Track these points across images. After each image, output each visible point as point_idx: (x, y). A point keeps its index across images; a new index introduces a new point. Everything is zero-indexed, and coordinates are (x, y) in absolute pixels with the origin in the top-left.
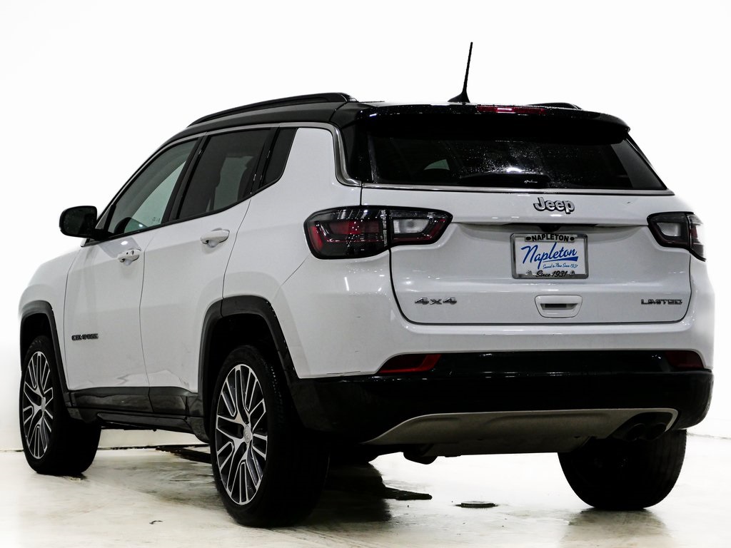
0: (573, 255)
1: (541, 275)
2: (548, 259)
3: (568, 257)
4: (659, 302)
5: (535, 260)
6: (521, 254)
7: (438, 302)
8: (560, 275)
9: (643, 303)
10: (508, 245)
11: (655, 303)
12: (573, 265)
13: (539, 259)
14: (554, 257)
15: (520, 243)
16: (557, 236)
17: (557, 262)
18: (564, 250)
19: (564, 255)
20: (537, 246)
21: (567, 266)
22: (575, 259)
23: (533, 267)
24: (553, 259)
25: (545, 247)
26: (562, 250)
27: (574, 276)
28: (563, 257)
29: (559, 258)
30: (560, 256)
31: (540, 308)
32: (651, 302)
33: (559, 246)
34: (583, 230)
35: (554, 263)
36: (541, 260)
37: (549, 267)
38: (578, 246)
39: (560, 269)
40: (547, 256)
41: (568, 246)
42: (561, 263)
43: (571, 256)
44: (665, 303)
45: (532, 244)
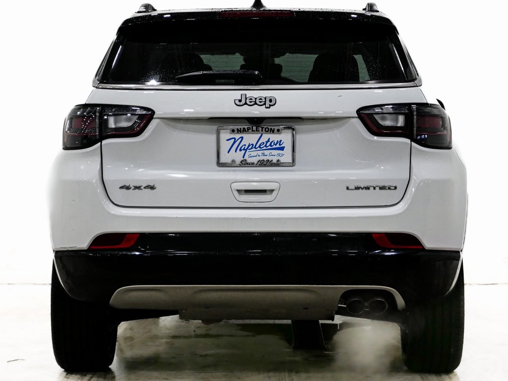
0: (280, 145)
1: (244, 164)
2: (254, 149)
3: (274, 147)
4: (368, 188)
5: (240, 150)
6: (225, 145)
7: (138, 188)
8: (263, 164)
9: (348, 188)
10: (213, 137)
11: (362, 189)
12: (279, 154)
13: (244, 149)
14: (259, 147)
15: (225, 135)
16: (262, 128)
17: (262, 152)
18: (271, 140)
19: (270, 145)
20: (242, 138)
21: (273, 156)
22: (282, 149)
23: (238, 156)
24: (259, 149)
25: (250, 138)
26: (268, 141)
27: (278, 164)
28: (270, 147)
29: (265, 148)
30: (266, 146)
31: (236, 193)
32: (357, 188)
33: (265, 137)
34: (291, 122)
35: (260, 153)
36: (246, 150)
37: (254, 156)
38: (285, 137)
39: (266, 158)
40: (252, 146)
41: (274, 137)
42: (267, 152)
43: (278, 146)
44: (374, 188)
45: (237, 136)
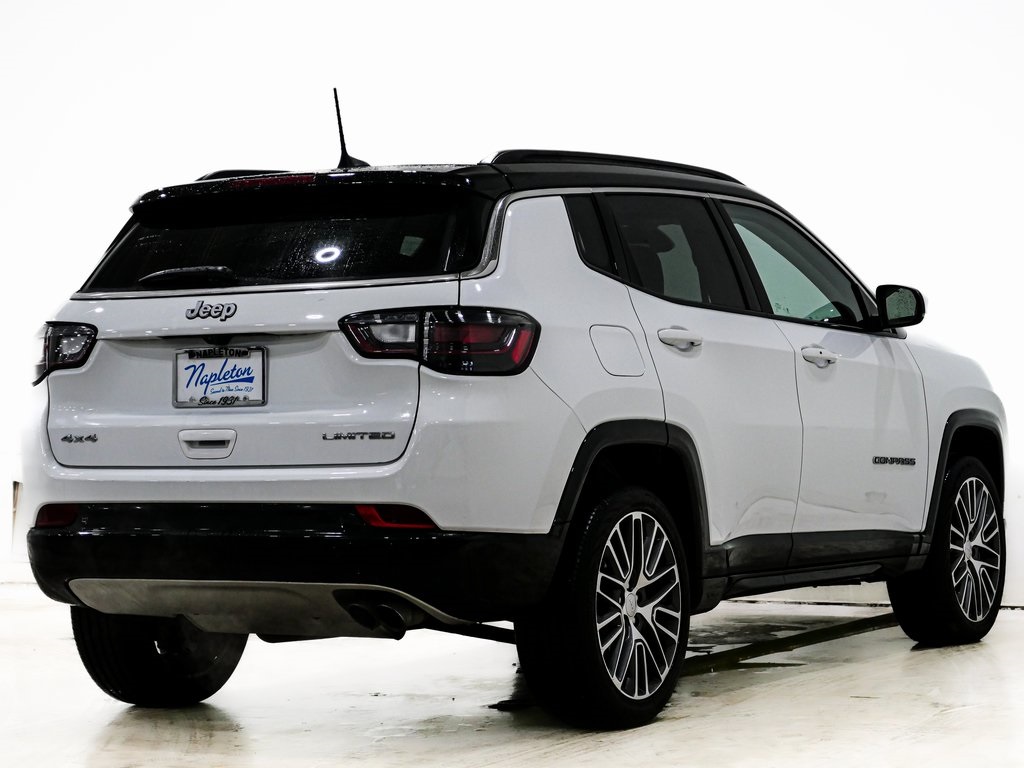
0: (248, 374)
1: (205, 403)
2: (217, 382)
3: (242, 377)
5: (201, 383)
6: (184, 376)
7: (80, 439)
8: (227, 402)
9: (324, 438)
10: (169, 365)
11: (345, 438)
12: (247, 389)
13: (205, 382)
14: (224, 378)
15: (184, 362)
16: (227, 350)
17: (227, 385)
18: (237, 368)
19: (237, 375)
20: (203, 365)
21: (238, 390)
22: (250, 380)
23: (198, 392)
24: (223, 381)
25: (213, 366)
26: (234, 369)
27: (248, 403)
28: (236, 378)
29: (230, 379)
30: (231, 376)
31: (184, 446)
32: (338, 437)
33: (232, 362)
34: (259, 342)
35: (224, 386)
36: (208, 383)
37: (217, 391)
38: (254, 362)
39: (229, 394)
40: (215, 377)
41: (241, 363)
42: (233, 386)
43: (246, 376)
45: (198, 362)
